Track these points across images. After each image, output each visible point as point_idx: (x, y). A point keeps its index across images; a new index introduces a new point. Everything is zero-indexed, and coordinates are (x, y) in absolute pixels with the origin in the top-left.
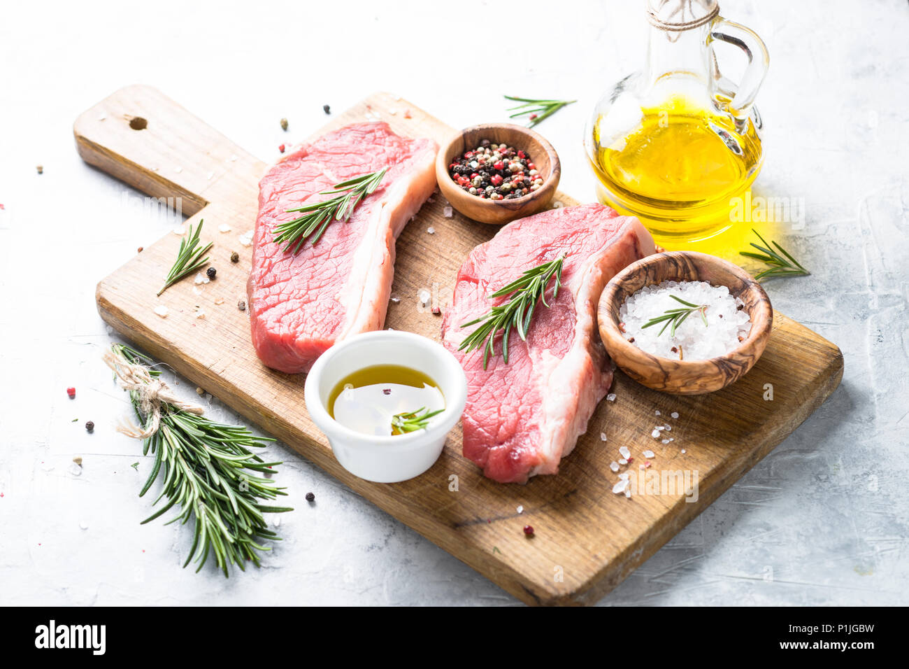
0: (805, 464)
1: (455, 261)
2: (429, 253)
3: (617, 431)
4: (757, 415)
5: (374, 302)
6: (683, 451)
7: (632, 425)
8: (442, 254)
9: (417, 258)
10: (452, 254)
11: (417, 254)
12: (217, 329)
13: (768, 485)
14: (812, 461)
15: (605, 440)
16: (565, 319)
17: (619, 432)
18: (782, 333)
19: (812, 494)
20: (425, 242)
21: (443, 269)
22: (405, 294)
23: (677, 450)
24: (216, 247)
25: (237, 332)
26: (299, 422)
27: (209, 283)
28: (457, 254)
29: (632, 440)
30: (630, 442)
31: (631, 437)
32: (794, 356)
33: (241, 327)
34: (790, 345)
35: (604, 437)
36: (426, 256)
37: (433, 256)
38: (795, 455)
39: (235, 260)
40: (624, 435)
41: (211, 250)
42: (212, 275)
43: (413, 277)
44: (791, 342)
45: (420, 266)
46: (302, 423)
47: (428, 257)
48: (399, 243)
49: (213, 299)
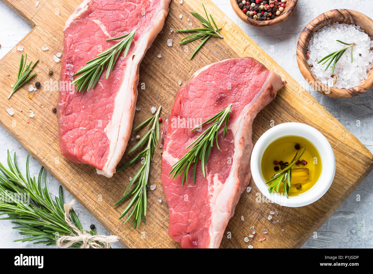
0: (346, 221)
1: (172, 81)
2: (158, 74)
3: (250, 213)
4: (324, 205)
5: (125, 138)
6: (283, 230)
7: (258, 209)
8: (165, 75)
9: (151, 77)
10: (171, 75)
11: (151, 73)
12: (41, 126)
13: (325, 236)
14: (349, 220)
15: (243, 220)
16: (228, 150)
17: (251, 214)
18: (344, 145)
19: (347, 243)
20: (156, 65)
21: (165, 86)
22: (143, 104)
23: (280, 229)
24: (40, 62)
25: (52, 130)
26: (84, 198)
27: (37, 90)
28: (173, 75)
29: (257, 220)
30: (256, 221)
31: (257, 218)
32: (349, 163)
33: (54, 126)
34: (347, 155)
35: (243, 218)
36: (156, 75)
37: (160, 76)
38: (341, 216)
39: (51, 74)
40: (253, 216)
41: (38, 65)
42: (38, 86)
43: (148, 92)
44: (348, 153)
45: (152, 83)
46: (85, 199)
47: (157, 76)
48: (142, 65)
49: (39, 104)
